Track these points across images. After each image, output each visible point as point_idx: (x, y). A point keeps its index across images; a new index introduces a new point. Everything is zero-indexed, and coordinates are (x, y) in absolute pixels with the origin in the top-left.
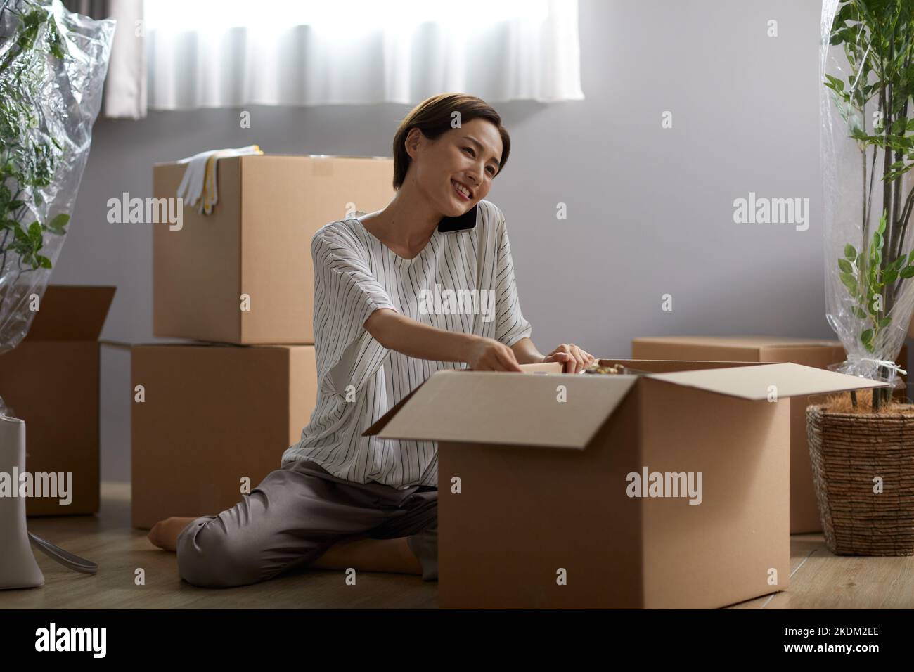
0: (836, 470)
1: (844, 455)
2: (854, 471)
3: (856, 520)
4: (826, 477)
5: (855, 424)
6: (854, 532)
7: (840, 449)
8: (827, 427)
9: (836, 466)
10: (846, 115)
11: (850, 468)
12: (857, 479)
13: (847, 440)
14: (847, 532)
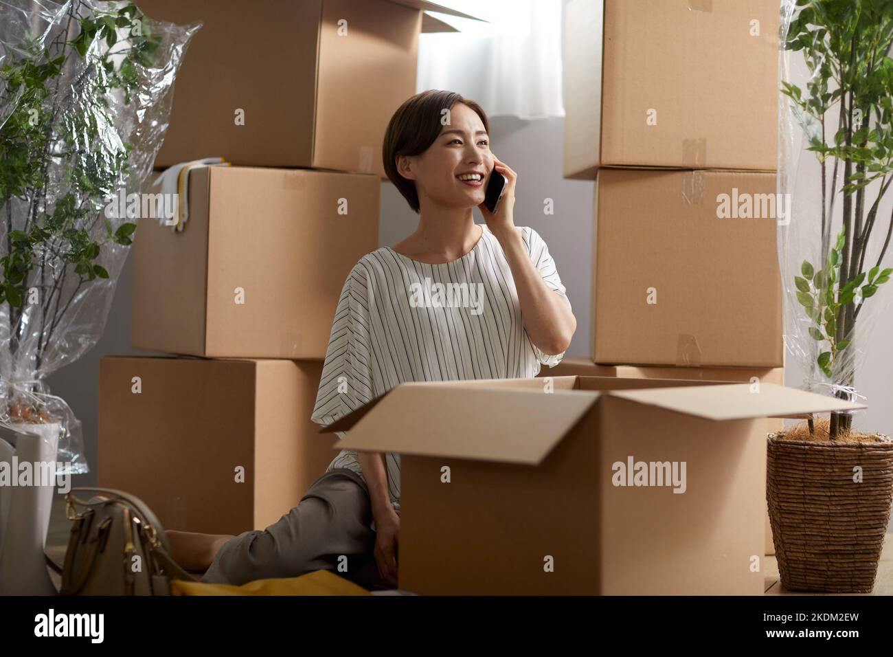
0: (790, 501)
1: (798, 484)
2: (807, 501)
3: (811, 553)
4: (779, 508)
5: (809, 452)
6: (808, 567)
7: (793, 478)
8: (780, 455)
9: (788, 497)
10: (805, 124)
11: (804, 499)
12: (811, 510)
13: (800, 468)
14: (801, 566)
